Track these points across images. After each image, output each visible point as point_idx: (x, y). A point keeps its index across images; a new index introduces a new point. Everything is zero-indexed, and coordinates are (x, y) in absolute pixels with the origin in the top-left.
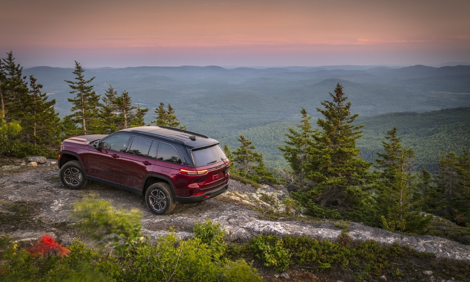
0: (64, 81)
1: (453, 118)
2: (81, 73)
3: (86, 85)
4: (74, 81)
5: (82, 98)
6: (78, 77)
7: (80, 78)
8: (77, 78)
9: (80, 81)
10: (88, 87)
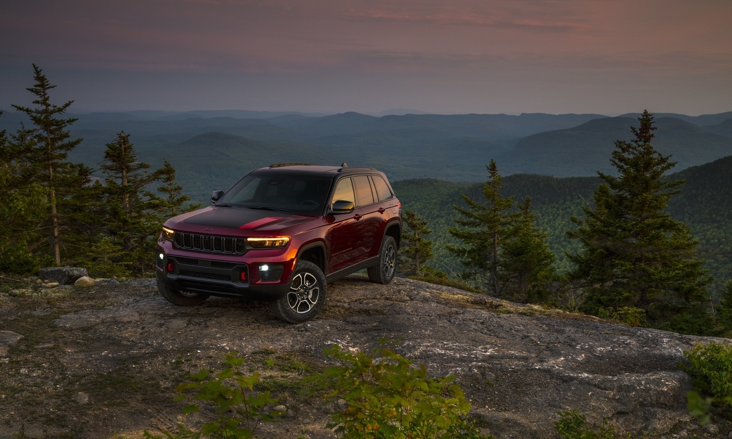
0: (13, 105)
1: (404, 196)
2: (47, 91)
3: (56, 116)
4: (34, 107)
5: (48, 144)
6: (40, 99)
7: (45, 102)
8: (37, 102)
9: (44, 107)
10: (61, 121)
